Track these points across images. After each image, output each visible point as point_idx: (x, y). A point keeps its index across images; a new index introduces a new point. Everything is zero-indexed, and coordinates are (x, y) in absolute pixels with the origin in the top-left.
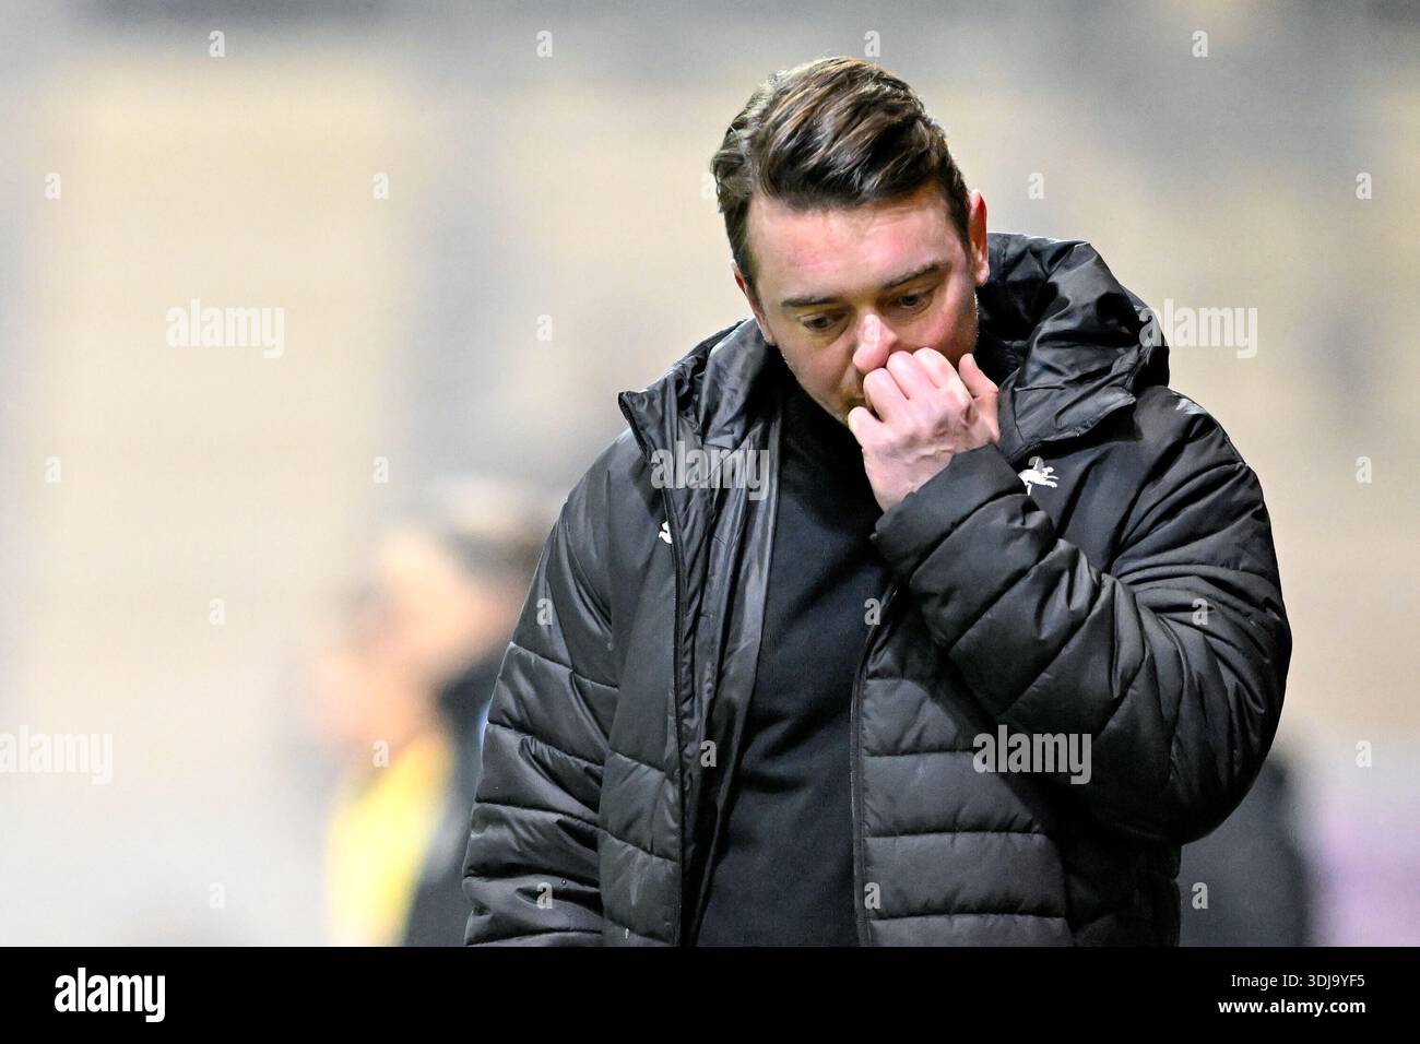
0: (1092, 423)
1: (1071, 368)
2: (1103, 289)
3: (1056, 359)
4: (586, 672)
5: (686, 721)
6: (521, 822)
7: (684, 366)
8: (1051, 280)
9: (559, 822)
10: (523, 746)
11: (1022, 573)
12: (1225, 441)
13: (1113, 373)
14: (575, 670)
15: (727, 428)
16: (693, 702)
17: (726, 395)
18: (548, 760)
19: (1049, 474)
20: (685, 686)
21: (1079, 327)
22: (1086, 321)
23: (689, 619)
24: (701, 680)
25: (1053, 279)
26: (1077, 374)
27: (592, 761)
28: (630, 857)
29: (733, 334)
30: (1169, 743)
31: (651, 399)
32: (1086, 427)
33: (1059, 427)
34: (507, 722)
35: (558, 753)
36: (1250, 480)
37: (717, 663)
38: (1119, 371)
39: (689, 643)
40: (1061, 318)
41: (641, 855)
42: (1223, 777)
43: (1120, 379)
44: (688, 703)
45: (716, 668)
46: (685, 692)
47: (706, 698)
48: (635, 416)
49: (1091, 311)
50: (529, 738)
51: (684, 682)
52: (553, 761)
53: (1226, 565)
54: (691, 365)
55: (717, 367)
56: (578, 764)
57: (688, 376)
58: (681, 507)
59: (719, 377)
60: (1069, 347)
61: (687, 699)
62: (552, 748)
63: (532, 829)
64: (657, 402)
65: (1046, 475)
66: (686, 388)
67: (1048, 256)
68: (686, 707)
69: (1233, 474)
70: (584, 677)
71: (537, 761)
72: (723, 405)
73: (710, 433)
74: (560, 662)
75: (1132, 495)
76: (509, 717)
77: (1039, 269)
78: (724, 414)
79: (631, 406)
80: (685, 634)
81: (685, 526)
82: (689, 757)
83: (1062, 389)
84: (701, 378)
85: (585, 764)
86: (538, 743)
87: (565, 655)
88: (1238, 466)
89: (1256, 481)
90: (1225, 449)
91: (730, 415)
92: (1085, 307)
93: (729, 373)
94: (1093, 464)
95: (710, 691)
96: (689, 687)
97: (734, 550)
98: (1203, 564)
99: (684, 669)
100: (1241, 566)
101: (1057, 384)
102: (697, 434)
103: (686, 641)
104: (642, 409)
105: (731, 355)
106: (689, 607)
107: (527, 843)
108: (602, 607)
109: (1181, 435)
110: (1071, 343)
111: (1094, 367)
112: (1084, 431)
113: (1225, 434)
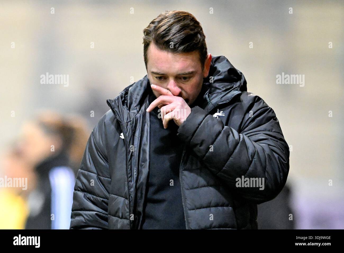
0: (231, 99)
1: (223, 88)
2: (229, 68)
3: (219, 86)
4: (101, 175)
5: (130, 183)
6: (86, 215)
7: (122, 93)
8: (215, 66)
9: (96, 214)
10: (85, 196)
11: (220, 133)
12: (264, 102)
13: (234, 87)
14: (98, 175)
15: (135, 108)
16: (131, 178)
17: (134, 100)
18: (92, 199)
19: (222, 113)
20: (130, 173)
21: (224, 77)
22: (225, 76)
23: (129, 157)
24: (133, 172)
25: (216, 66)
26: (224, 89)
27: (104, 198)
28: (117, 221)
29: (134, 85)
30: (265, 172)
31: (115, 101)
32: (229, 100)
33: (222, 101)
34: (80, 190)
35: (95, 197)
36: (272, 111)
37: (137, 167)
38: (235, 87)
39: (130, 162)
40: (219, 76)
41: (120, 220)
42: (279, 180)
43: (236, 88)
44: (130, 178)
45: (137, 169)
46: (129, 175)
47: (135, 176)
48: (111, 105)
49: (227, 73)
50: (86, 193)
51: (129, 172)
52: (93, 199)
53: (269, 131)
54: (124, 93)
55: (131, 93)
56: (100, 199)
57: (124, 96)
58: (126, 128)
59: (132, 95)
60: (221, 83)
61: (130, 177)
62: (92, 195)
63: (89, 216)
64: (117, 102)
65: (221, 113)
66: (123, 99)
67: (214, 60)
68: (130, 179)
69: (268, 109)
70: (101, 176)
71: (89, 199)
72: (134, 102)
73: (131, 110)
74: (94, 173)
75: (243, 117)
76: (80, 188)
77: (212, 64)
78: (134, 105)
79: (110, 103)
80: (129, 160)
81: (127, 133)
82: (131, 192)
83: (221, 93)
84: (127, 96)
85: (102, 199)
86: (88, 194)
87: (95, 171)
88: (268, 108)
89: (273, 112)
90: (265, 104)
91: (135, 105)
92: (225, 72)
93: (134, 94)
94: (232, 109)
95: (136, 175)
96: (130, 174)
97: (139, 138)
98: (264, 131)
99: (129, 169)
100: (273, 131)
101: (220, 92)
102: (127, 110)
103: (129, 162)
104: (113, 104)
105: (135, 90)
106: (129, 154)
107: (88, 220)
108: (105, 157)
109: (253, 101)
110: (222, 82)
111: (229, 87)
112: (228, 101)
113: (264, 101)
